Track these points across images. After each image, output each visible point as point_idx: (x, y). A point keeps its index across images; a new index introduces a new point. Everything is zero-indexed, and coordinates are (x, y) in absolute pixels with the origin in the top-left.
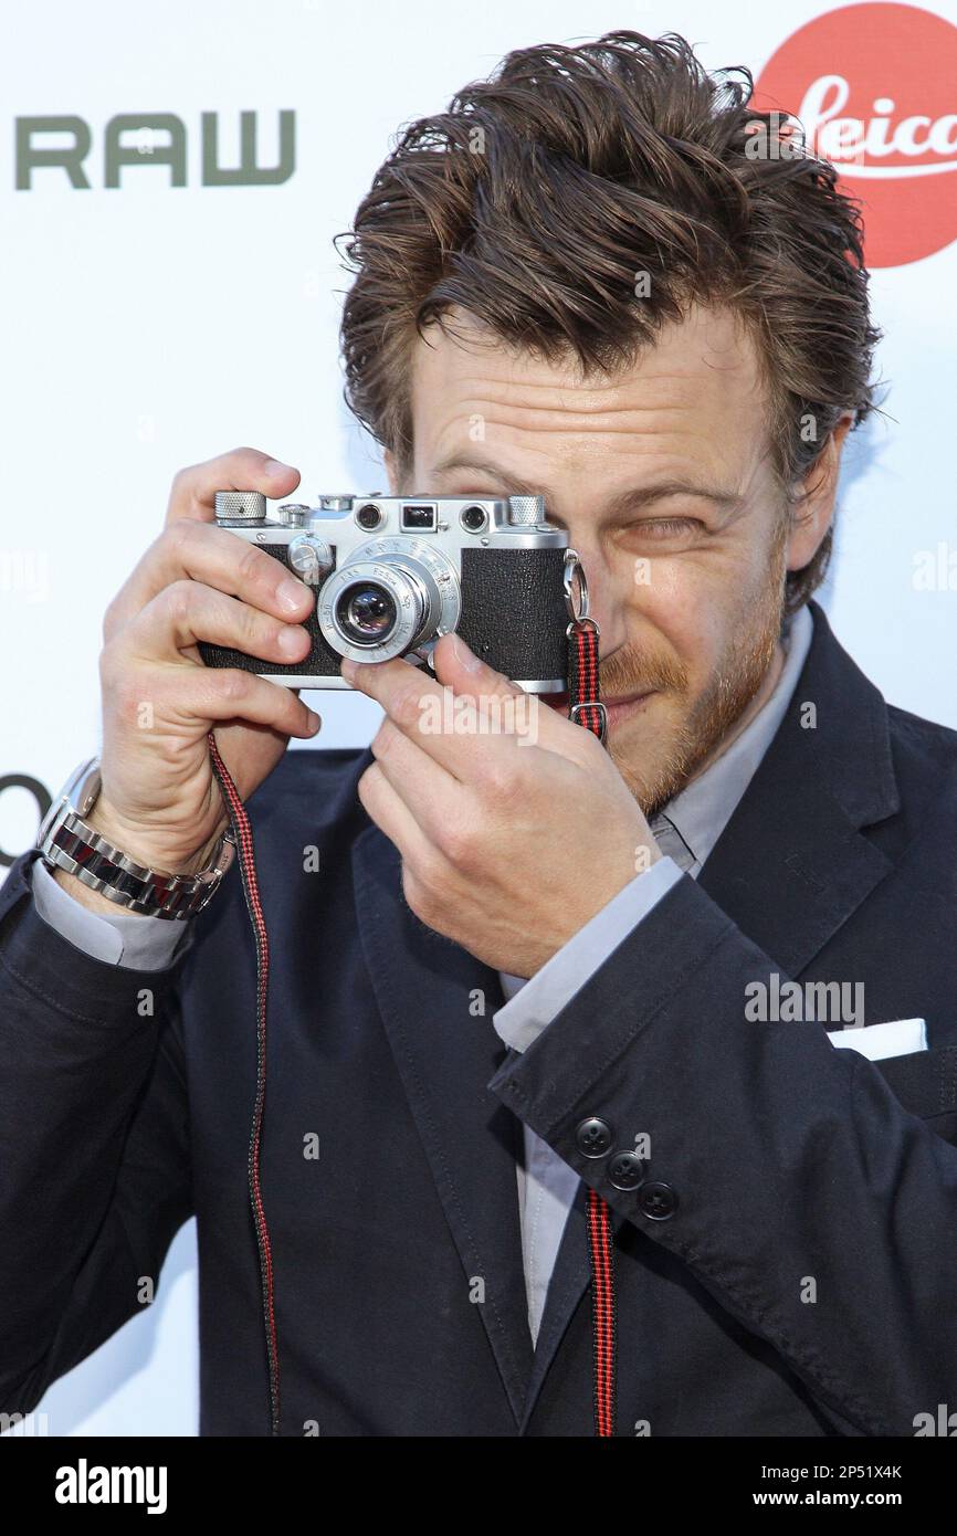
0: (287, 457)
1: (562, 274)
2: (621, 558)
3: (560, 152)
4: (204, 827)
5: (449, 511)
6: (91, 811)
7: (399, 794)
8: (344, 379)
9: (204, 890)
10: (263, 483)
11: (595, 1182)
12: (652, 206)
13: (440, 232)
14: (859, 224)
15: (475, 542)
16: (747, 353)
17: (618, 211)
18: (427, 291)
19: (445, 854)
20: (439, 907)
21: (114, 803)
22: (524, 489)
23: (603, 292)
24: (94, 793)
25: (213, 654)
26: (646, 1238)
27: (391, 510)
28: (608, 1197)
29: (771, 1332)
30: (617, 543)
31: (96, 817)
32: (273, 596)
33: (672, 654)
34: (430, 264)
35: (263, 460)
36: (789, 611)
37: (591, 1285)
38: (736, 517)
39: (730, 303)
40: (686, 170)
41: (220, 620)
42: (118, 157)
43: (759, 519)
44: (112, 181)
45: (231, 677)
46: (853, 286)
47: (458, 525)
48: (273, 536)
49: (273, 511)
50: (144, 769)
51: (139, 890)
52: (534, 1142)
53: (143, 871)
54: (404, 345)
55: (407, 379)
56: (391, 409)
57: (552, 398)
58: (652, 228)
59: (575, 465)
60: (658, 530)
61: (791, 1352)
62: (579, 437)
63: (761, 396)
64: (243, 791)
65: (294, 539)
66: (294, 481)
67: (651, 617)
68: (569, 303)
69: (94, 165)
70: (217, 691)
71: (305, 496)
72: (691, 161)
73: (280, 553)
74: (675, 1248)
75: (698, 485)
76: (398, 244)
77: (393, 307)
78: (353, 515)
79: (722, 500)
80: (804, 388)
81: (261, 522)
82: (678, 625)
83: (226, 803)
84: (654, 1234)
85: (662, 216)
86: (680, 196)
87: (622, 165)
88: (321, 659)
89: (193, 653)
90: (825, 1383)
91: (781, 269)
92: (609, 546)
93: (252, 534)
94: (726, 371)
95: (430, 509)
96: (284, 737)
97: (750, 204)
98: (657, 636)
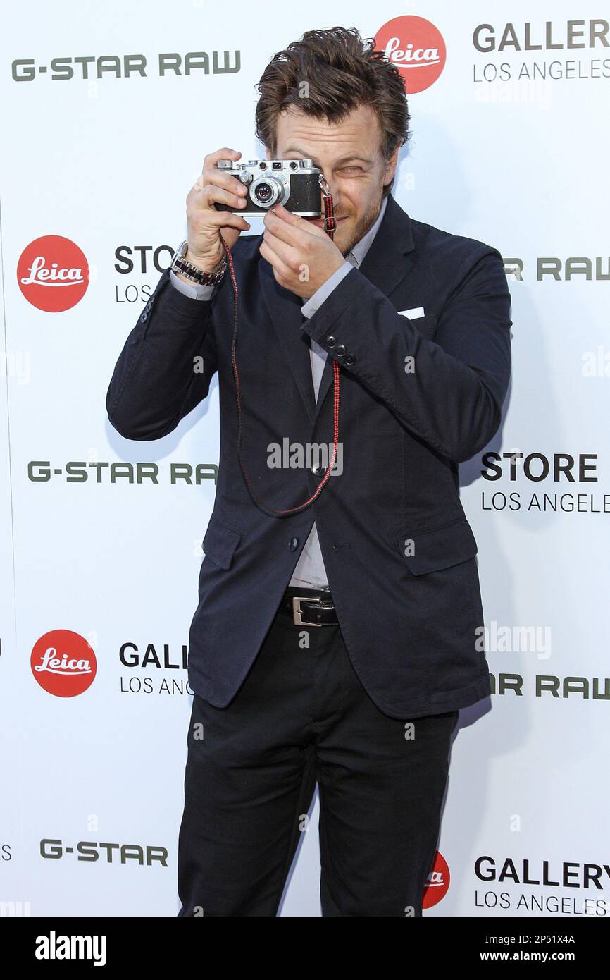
0: (237, 149)
1: (323, 94)
2: (339, 179)
3: (322, 60)
4: (220, 257)
5: (286, 164)
6: (185, 256)
7: (273, 250)
8: (256, 127)
9: (219, 277)
10: (231, 157)
11: (331, 354)
12: (349, 75)
13: (287, 82)
14: (405, 85)
15: (294, 172)
16: (375, 120)
17: (339, 77)
18: (282, 100)
19: (290, 267)
20: (286, 281)
21: (193, 252)
22: (308, 157)
23: (335, 99)
24: (186, 249)
25: (219, 206)
26: (346, 369)
27: (269, 164)
28: (335, 358)
29: (383, 396)
30: (337, 175)
31: (187, 257)
32: (236, 189)
33: (354, 207)
34: (283, 92)
35: (230, 151)
36: (383, 198)
37: (333, 383)
38: (371, 168)
39: (370, 105)
40: (358, 65)
41: (221, 197)
42: (189, 66)
43: (376, 170)
44: (188, 73)
45: (225, 213)
46: (404, 101)
47: (288, 167)
48: (235, 173)
49: (235, 166)
50: (201, 240)
51: (200, 278)
52: (313, 342)
53: (201, 272)
54: (275, 116)
55: (275, 127)
56: (271, 136)
57: (319, 132)
58: (348, 82)
59: (326, 152)
60: (349, 171)
61: (388, 401)
62: (327, 143)
63: (379, 133)
64: (229, 247)
65: (240, 173)
66: (240, 156)
67: (346, 195)
68: (325, 102)
69: (182, 68)
70: (221, 217)
71: (243, 161)
72: (359, 62)
73: (237, 177)
74: (355, 372)
75: (361, 157)
76: (273, 86)
77: (272, 105)
78: (258, 166)
79: (368, 162)
80: (391, 130)
81: (231, 169)
82: (354, 198)
83: (225, 249)
84: (348, 368)
85: (352, 79)
86: (357, 74)
87: (340, 64)
88: (250, 207)
89: (213, 206)
90: (398, 410)
91: (384, 96)
92: (335, 176)
93: (229, 172)
94: (369, 125)
95: (280, 163)
96: (240, 230)
97: (376, 76)
98: (348, 201)
